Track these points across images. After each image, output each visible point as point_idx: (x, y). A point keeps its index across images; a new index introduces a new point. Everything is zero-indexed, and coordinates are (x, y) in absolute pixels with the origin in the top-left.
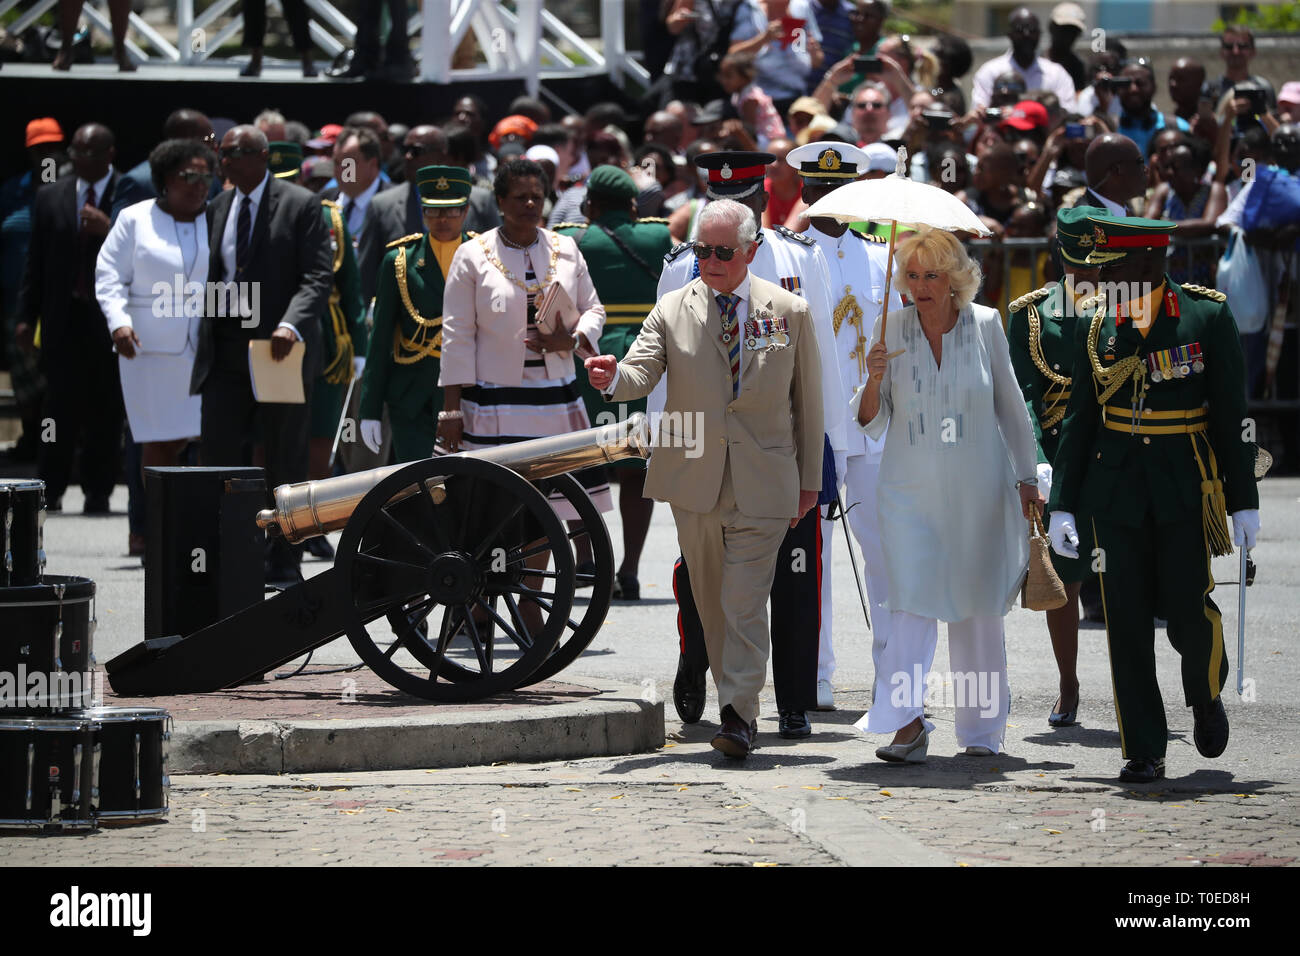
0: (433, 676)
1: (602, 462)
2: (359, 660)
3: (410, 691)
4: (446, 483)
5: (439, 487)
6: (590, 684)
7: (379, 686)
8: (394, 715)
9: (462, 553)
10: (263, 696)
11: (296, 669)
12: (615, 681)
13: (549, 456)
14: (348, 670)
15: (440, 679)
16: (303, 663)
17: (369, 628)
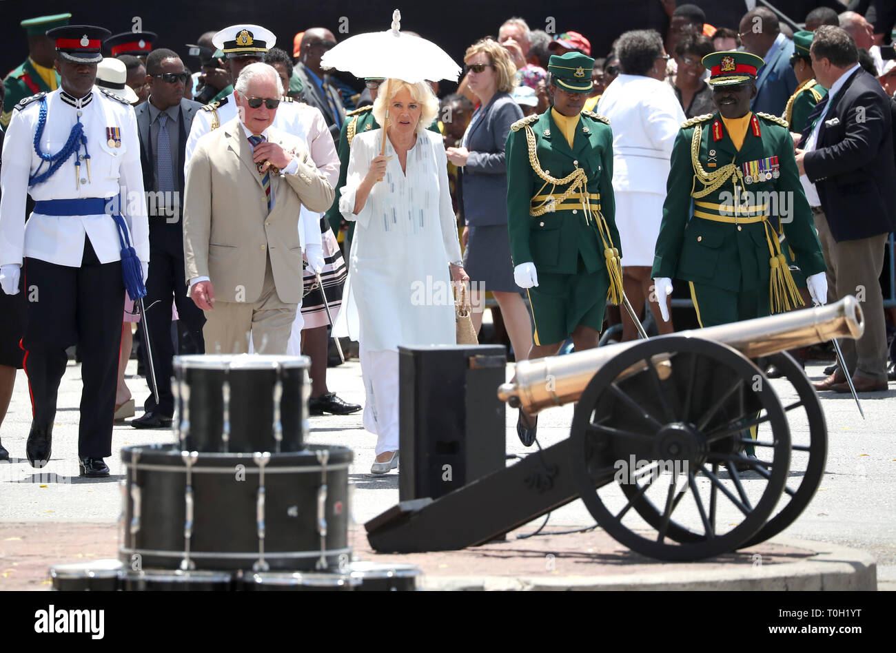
0: (661, 538)
1: (815, 341)
2: (593, 522)
3: (641, 551)
4: (672, 360)
5: (664, 363)
6: (806, 546)
7: (613, 546)
8: (625, 573)
9: (686, 424)
10: (505, 554)
11: (536, 529)
12: (829, 544)
13: (766, 336)
14: (583, 531)
15: (668, 541)
16: (541, 524)
17: (602, 492)
